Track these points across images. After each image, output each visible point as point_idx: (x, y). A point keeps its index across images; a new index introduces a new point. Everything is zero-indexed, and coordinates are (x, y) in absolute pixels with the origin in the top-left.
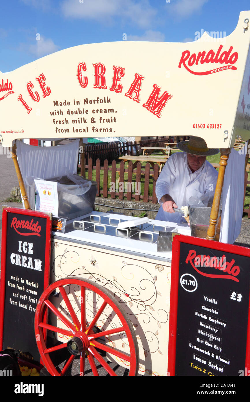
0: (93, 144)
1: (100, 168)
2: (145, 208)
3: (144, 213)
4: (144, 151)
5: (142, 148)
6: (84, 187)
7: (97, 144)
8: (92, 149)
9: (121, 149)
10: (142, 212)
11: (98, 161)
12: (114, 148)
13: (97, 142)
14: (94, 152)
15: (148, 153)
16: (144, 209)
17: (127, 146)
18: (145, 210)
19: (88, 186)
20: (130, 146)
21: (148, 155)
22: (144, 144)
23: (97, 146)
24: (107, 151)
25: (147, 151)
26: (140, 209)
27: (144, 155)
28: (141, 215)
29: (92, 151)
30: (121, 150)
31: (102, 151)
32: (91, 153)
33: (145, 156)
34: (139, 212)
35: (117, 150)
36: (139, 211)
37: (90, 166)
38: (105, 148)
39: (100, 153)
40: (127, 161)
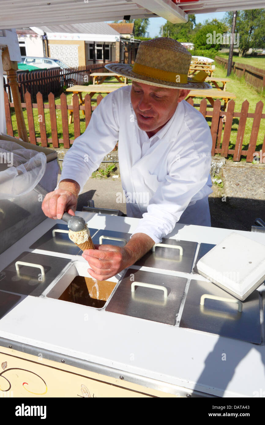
0: (27, 72)
1: (43, 106)
2: (113, 158)
3: (113, 166)
4: (94, 79)
5: (91, 75)
6: (29, 170)
7: (32, 71)
8: (27, 79)
9: (64, 77)
10: (109, 164)
11: (39, 96)
12: (56, 77)
13: (32, 69)
14: (29, 83)
15: (99, 81)
16: (112, 160)
17: (70, 74)
18: (114, 162)
19: (39, 165)
20: (74, 73)
21: (99, 84)
22: (92, 70)
23: (33, 75)
24: (47, 81)
25: (97, 78)
26: (106, 160)
27: (95, 84)
28: (108, 168)
29: (27, 82)
30: (65, 79)
31: (41, 81)
32: (26, 84)
33: (97, 86)
34: (106, 165)
35: (60, 80)
36: (106, 163)
37: (29, 105)
38: (44, 76)
39: (38, 84)
40: (77, 93)
